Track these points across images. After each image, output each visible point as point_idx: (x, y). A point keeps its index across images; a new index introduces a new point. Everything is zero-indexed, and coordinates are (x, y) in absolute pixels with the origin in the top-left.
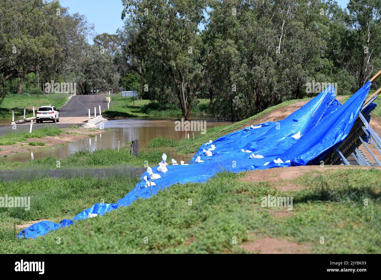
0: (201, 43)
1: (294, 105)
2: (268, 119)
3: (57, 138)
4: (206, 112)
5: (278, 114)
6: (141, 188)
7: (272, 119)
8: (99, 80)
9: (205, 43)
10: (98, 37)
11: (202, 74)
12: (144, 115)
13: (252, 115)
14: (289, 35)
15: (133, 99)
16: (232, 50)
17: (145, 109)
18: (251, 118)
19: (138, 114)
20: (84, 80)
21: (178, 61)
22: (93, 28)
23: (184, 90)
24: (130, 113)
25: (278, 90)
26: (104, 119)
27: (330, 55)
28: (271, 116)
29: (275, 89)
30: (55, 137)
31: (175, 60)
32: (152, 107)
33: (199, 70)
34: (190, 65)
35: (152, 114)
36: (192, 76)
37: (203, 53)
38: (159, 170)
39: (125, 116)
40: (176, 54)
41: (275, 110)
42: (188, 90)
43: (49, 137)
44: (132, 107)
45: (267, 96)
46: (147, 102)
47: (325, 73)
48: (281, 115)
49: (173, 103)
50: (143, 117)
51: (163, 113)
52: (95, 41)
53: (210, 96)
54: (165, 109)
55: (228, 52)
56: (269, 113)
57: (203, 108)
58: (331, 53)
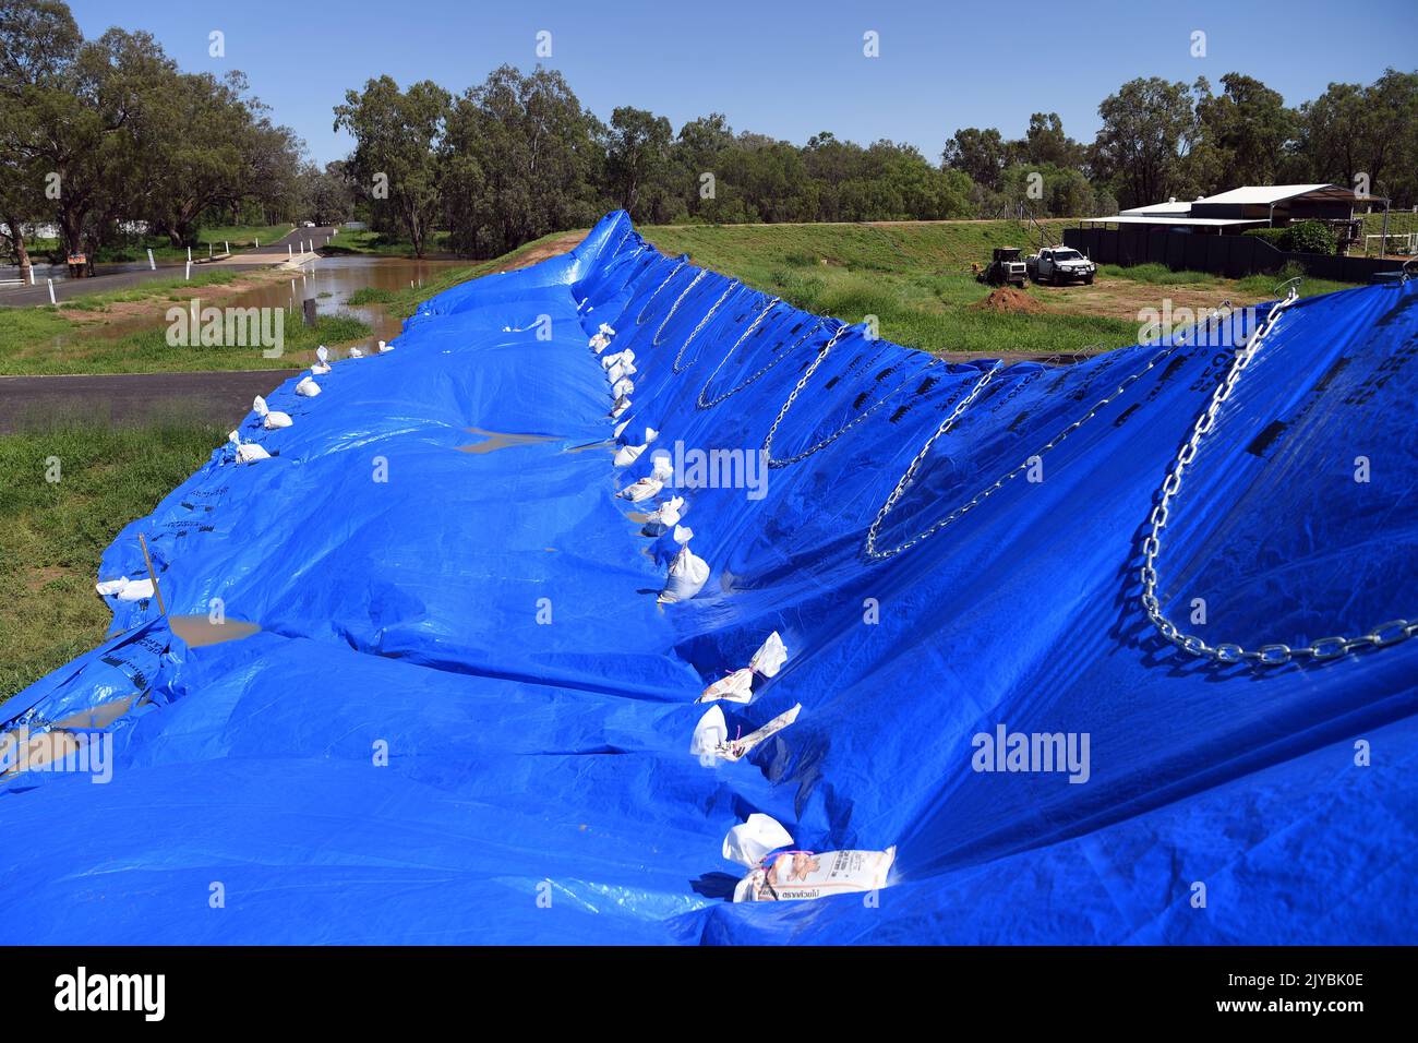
0: (435, 162)
1: (563, 239)
2: (527, 261)
3: (225, 287)
4: (445, 247)
5: (541, 254)
6: (226, 462)
7: (534, 262)
8: (333, 211)
9: (440, 163)
10: (331, 165)
11: (438, 201)
12: (371, 250)
13: (502, 253)
14: (545, 153)
15: (362, 232)
16: (476, 168)
17: (372, 244)
18: (500, 259)
19: (362, 250)
20: (316, 212)
21: (407, 184)
22: (304, 144)
23: (415, 220)
24: (353, 249)
25: (531, 221)
26: (317, 256)
27: (591, 180)
28: (531, 257)
29: (528, 219)
30: (223, 286)
31: (403, 183)
32: (381, 241)
33: (434, 195)
34: (423, 189)
35: (380, 249)
36: (424, 203)
37: (438, 175)
38: (300, 391)
39: (347, 252)
40: (404, 174)
41: (537, 248)
42: (421, 221)
43: (214, 285)
44: (359, 241)
45: (519, 228)
46: (376, 235)
47: (587, 200)
48: (546, 255)
49: (406, 236)
50: (370, 253)
51: (394, 248)
52: (327, 168)
53: (451, 229)
54: (396, 243)
55: (470, 170)
56: (528, 252)
57: (442, 242)
58: (593, 177)
